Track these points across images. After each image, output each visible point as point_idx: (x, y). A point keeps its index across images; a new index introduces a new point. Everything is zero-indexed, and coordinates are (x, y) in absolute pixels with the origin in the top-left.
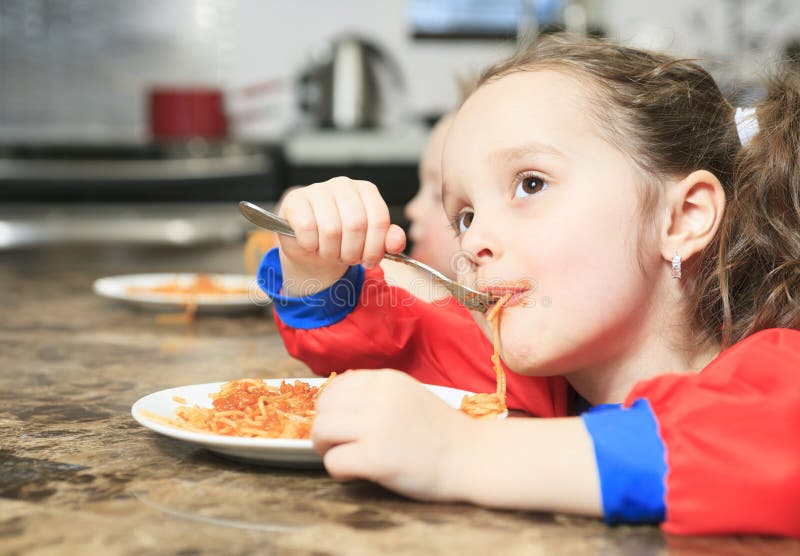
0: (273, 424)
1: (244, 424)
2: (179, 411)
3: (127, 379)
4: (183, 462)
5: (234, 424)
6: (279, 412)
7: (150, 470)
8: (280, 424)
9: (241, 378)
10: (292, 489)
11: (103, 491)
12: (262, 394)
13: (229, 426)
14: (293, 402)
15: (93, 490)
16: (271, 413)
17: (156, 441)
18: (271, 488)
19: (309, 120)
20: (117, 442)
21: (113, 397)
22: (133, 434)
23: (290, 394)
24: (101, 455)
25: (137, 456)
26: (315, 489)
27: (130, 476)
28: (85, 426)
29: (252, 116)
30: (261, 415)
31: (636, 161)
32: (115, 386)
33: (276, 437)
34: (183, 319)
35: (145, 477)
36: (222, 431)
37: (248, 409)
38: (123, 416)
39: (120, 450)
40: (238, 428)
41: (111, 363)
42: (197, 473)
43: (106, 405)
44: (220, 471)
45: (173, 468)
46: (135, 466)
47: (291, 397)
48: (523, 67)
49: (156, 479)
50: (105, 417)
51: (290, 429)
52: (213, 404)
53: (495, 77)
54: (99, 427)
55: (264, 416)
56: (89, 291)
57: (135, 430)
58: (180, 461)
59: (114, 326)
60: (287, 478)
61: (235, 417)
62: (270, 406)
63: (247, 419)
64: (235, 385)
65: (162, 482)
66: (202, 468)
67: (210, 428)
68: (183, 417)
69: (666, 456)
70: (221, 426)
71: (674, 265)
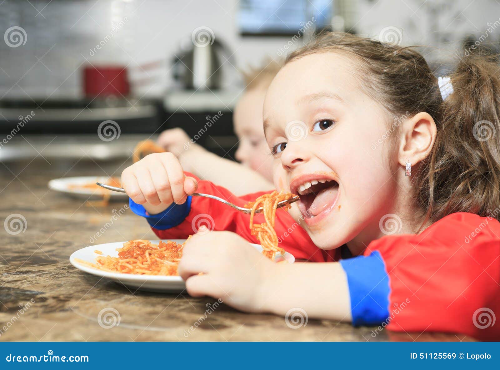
0: (154, 267)
1: (137, 267)
2: (98, 259)
3: (67, 240)
4: (101, 290)
5: (131, 267)
6: (158, 259)
7: (80, 294)
8: (158, 267)
9: (136, 239)
10: (165, 306)
11: (52, 307)
12: (147, 249)
13: (127, 267)
14: (166, 254)
15: (46, 306)
16: (153, 260)
17: (85, 277)
18: (153, 305)
19: (178, 84)
20: (61, 277)
21: (59, 251)
22: (71, 273)
23: (165, 248)
24: (51, 285)
25: (73, 286)
26: (179, 306)
27: (68, 298)
28: (41, 268)
29: (144, 82)
30: (147, 261)
31: (385, 106)
32: (61, 244)
33: (156, 274)
34: (102, 204)
35: (78, 298)
36: (124, 271)
37: (140, 258)
38: (65, 262)
39: (63, 282)
40: (133, 269)
41: (58, 230)
42: (109, 296)
43: (54, 255)
44: (122, 295)
45: (94, 293)
46: (72, 292)
47: (165, 251)
48: (314, 51)
49: (84, 299)
50: (54, 262)
51: (164, 269)
52: (119, 254)
53: (296, 57)
54: (50, 269)
55: (149, 262)
56: (46, 187)
57: (71, 271)
58: (98, 289)
59: (61, 208)
60: (162, 299)
61: (131, 262)
62: (152, 256)
63: (139, 264)
64: (132, 243)
65: (87, 301)
66: (112, 293)
67: (117, 269)
68: (100, 263)
69: (389, 283)
70: (123, 268)
71: (407, 168)
